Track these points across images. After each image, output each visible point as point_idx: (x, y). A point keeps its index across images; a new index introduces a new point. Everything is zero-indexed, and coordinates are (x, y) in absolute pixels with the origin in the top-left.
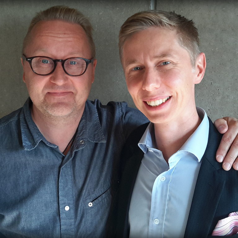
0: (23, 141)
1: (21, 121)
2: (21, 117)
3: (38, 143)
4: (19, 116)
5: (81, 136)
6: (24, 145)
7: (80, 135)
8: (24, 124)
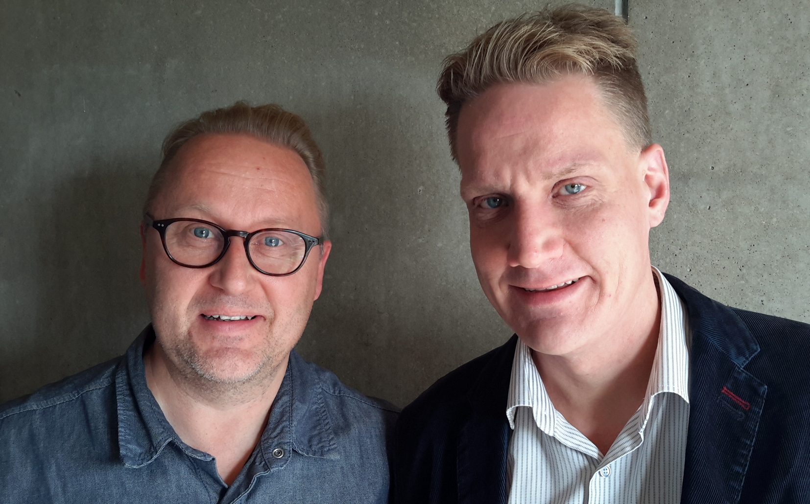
0: (121, 443)
1: (120, 389)
2: (119, 380)
3: (162, 448)
4: (113, 375)
5: (275, 437)
6: (125, 453)
7: (275, 434)
8: (127, 398)
